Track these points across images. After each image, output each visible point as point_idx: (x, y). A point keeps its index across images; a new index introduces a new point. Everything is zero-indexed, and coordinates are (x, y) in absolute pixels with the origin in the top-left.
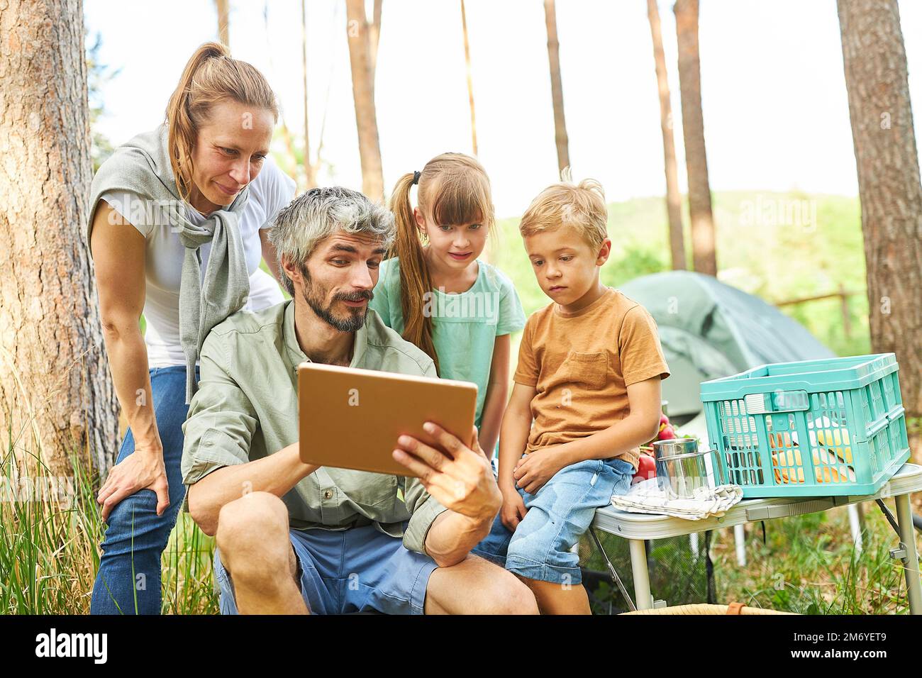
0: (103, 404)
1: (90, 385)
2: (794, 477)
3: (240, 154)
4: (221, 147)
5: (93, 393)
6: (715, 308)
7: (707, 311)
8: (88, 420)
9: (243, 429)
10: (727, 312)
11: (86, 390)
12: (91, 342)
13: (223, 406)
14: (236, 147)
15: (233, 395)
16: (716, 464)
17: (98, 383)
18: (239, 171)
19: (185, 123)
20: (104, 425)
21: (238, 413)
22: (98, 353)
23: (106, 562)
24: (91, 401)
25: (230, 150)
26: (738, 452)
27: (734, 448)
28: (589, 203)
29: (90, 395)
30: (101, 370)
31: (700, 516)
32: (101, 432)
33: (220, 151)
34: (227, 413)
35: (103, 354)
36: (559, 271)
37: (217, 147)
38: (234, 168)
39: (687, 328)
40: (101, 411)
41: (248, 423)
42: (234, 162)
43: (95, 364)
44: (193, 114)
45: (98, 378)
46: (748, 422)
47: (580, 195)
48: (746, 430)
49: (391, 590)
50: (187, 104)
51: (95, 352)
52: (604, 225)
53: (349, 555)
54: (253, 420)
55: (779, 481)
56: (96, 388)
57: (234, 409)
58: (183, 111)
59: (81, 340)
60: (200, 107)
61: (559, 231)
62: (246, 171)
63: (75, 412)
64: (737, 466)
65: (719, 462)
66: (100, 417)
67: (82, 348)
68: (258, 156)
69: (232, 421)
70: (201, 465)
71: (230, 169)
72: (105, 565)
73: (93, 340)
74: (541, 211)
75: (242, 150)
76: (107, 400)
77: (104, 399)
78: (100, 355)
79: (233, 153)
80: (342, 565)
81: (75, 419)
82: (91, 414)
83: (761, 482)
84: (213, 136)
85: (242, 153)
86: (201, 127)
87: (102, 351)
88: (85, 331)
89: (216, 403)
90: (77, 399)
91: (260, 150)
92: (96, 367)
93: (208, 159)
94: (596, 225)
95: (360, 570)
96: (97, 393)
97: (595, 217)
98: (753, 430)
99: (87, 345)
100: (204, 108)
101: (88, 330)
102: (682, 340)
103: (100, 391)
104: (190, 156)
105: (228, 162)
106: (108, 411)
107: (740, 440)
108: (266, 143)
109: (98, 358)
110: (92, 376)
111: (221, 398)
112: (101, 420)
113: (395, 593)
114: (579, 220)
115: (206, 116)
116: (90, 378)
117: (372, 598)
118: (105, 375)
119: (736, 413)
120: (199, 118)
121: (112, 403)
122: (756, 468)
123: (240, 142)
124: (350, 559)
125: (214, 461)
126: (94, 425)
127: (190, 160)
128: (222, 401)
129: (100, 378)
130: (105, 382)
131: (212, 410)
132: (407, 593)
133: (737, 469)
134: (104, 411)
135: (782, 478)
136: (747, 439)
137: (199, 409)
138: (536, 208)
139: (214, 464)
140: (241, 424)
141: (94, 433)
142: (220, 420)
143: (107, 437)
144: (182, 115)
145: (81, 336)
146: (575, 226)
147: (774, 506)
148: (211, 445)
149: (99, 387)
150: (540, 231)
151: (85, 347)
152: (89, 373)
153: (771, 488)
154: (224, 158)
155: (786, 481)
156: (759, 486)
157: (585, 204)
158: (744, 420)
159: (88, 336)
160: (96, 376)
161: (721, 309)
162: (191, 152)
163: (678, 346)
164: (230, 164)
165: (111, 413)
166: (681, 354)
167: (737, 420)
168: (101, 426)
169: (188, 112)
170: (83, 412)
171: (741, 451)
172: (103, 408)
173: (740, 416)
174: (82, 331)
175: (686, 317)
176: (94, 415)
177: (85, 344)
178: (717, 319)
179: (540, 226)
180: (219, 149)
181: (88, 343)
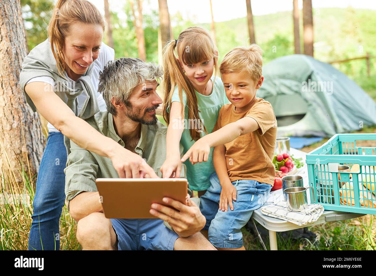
0: (37, 140)
1: (30, 133)
2: (350, 203)
3: (86, 48)
4: (76, 46)
5: (31, 136)
6: (312, 73)
7: (308, 74)
8: (30, 149)
9: (92, 171)
10: (318, 74)
11: (28, 136)
12: (29, 114)
13: (83, 161)
14: (83, 45)
15: (86, 155)
16: (312, 193)
17: (33, 132)
18: (87, 57)
19: (58, 35)
20: (38, 150)
21: (89, 164)
22: (32, 119)
23: (34, 225)
24: (31, 141)
25: (82, 47)
26: (323, 188)
27: (321, 185)
28: (256, 59)
29: (30, 138)
30: (34, 126)
31: (303, 223)
32: (36, 153)
33: (76, 48)
34: (85, 164)
35: (35, 118)
36: (239, 92)
37: (74, 46)
38: (84, 56)
39: (300, 81)
40: (36, 144)
41: (94, 168)
42: (84, 53)
43: (31, 124)
44: (61, 30)
45: (33, 130)
46: (329, 176)
47: (251, 55)
48: (327, 179)
49: (158, 245)
50: (58, 25)
51: (31, 118)
52: (261, 70)
53: (141, 225)
54: (96, 166)
55: (342, 203)
56: (33, 134)
57: (87, 162)
58: (56, 28)
59: (24, 114)
60: (64, 26)
61: (240, 73)
62: (90, 57)
63: (24, 146)
64: (322, 194)
65: (313, 192)
66: (35, 147)
67: (24, 118)
68: (96, 49)
69: (87, 168)
70: (72, 192)
71: (82, 56)
72: (34, 227)
73: (30, 113)
74: (233, 62)
75: (87, 47)
76: (38, 139)
77: (37, 138)
78: (34, 119)
79: (83, 48)
80: (138, 229)
81: (24, 149)
82: (31, 146)
83: (333, 203)
84: (72, 41)
85: (87, 48)
86: (66, 36)
87: (34, 117)
88: (25, 110)
89: (78, 160)
90: (24, 140)
91: (96, 45)
92: (32, 125)
93: (71, 52)
94: (258, 70)
95: (146, 231)
96: (33, 136)
97: (258, 66)
98: (331, 179)
99: (27, 116)
100: (66, 27)
101: (27, 109)
102: (297, 86)
103: (35, 135)
104: (62, 52)
105: (81, 53)
106: (39, 143)
107: (324, 181)
108: (99, 42)
109: (33, 121)
110: (30, 129)
111: (81, 157)
112: (36, 148)
113: (161, 246)
114: (250, 67)
115: (67, 31)
116: (29, 130)
117: (151, 246)
118: (37, 127)
119: (323, 170)
120: (64, 31)
121: (41, 139)
122: (331, 197)
123: (85, 43)
124: (141, 226)
125: (78, 189)
126: (33, 151)
127: (62, 53)
128: (82, 159)
129: (34, 129)
130: (37, 131)
131: (77, 163)
132: (166, 247)
133: (322, 196)
134: (37, 144)
135: (343, 201)
136: (328, 182)
137: (71, 163)
138: (229, 60)
139: (78, 191)
140: (91, 169)
141: (33, 154)
142: (81, 168)
143: (40, 155)
144: (56, 31)
145: (24, 112)
146: (248, 71)
147: (339, 215)
148: (76, 182)
149: (34, 133)
150: (231, 72)
151: (26, 117)
152: (29, 128)
153: (337, 207)
154: (78, 51)
155: (346, 204)
156: (332, 205)
157: (253, 60)
158: (327, 174)
159: (27, 111)
160: (32, 129)
161: (315, 73)
162: (62, 49)
163: (295, 89)
164: (82, 54)
165: (41, 144)
166: (296, 92)
167: (323, 174)
168: (36, 150)
169: (59, 29)
170: (27, 146)
171: (324, 188)
172: (37, 142)
173: (325, 172)
174: (24, 110)
175: (299, 75)
176: (33, 146)
177: (26, 115)
178: (313, 77)
179: (231, 70)
180: (75, 47)
181: (27, 115)
